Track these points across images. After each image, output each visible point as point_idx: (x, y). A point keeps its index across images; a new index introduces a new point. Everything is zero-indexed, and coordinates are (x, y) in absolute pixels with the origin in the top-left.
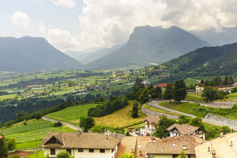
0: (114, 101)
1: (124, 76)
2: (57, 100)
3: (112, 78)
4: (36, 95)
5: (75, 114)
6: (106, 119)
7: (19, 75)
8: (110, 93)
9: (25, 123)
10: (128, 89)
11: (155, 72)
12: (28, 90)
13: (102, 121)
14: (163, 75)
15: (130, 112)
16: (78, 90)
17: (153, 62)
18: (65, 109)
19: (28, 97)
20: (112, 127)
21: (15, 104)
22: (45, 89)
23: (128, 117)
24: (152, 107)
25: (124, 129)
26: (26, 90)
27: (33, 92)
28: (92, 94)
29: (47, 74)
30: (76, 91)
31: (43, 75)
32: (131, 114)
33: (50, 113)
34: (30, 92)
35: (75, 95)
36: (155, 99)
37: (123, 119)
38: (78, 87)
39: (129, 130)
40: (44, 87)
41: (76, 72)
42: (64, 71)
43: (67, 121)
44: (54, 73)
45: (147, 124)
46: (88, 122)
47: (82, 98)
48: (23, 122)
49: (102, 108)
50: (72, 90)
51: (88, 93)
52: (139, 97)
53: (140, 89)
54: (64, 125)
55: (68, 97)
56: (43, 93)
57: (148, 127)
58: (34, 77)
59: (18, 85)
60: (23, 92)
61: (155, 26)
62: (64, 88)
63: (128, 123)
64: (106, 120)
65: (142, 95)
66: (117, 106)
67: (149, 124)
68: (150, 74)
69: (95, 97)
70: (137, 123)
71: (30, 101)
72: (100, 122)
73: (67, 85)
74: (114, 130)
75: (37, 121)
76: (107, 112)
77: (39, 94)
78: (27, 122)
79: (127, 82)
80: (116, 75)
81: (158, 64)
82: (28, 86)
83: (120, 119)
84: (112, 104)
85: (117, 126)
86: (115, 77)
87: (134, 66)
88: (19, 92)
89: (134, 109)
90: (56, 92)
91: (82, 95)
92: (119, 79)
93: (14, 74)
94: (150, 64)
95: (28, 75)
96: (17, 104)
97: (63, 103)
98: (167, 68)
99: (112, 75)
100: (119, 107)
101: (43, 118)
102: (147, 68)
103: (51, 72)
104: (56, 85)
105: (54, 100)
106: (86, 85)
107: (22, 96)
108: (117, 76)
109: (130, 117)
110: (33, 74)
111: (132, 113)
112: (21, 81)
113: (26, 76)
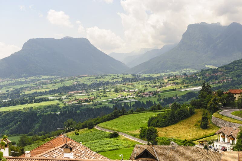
0: (179, 110)
1: (177, 81)
2: (103, 107)
3: (163, 83)
4: (79, 102)
5: (131, 123)
6: (170, 129)
7: (59, 80)
8: (162, 100)
9: (77, 133)
10: (182, 96)
11: (213, 76)
12: (70, 96)
13: (166, 132)
14: (223, 79)
15: (199, 122)
16: (126, 96)
17: (210, 65)
18: (119, 118)
19: (70, 104)
20: (178, 139)
21: (57, 111)
22: (89, 95)
23: (196, 128)
24: (226, 116)
25: (194, 142)
26: (68, 96)
27: (75, 98)
28: (141, 101)
29: (90, 79)
30: (124, 98)
31: (86, 79)
32: (199, 124)
33: (102, 122)
34: (72, 98)
35: (122, 102)
36: (227, 108)
37: (191, 130)
38: (125, 94)
39: (201, 143)
40: (87, 93)
41: (122, 76)
42: (109, 75)
43: (124, 131)
44: (98, 77)
45: (222, 137)
46: (150, 133)
47: (130, 105)
48: (74, 132)
49: (165, 117)
50: (119, 96)
51: (137, 100)
52: (208, 105)
53: (208, 96)
54: (121, 136)
55: (115, 105)
56: (87, 100)
57: (224, 139)
58: (76, 82)
59: (59, 90)
60: (65, 99)
61: (212, 24)
62: (110, 94)
63: (197, 134)
64: (171, 131)
65: (211, 103)
66: (182, 115)
67: (225, 137)
68: (208, 78)
69: (145, 104)
70: (208, 135)
71: (73, 109)
72: (164, 133)
73: (113, 91)
74: (182, 142)
75: (89, 131)
76: (171, 122)
77: (82, 101)
78: (78, 132)
79: (181, 88)
80: (168, 79)
81: (216, 66)
82: (70, 92)
83: (187, 130)
84: (176, 112)
85: (185, 138)
86: (167, 81)
87: (188, 69)
88: (60, 99)
89: (203, 118)
90: (100, 98)
91: (130, 102)
92: (171, 85)
93: (55, 79)
94: (206, 67)
95: (69, 80)
96: (58, 111)
97: (117, 111)
98: (227, 71)
99: (163, 79)
100: (185, 116)
101: (95, 127)
102: (204, 72)
103: (94, 76)
104: (100, 91)
105: (99, 107)
106: (134, 91)
107: (64, 103)
108: (169, 81)
109: (198, 128)
110: (75, 79)
111: (201, 123)
112: (62, 86)
113: (67, 81)
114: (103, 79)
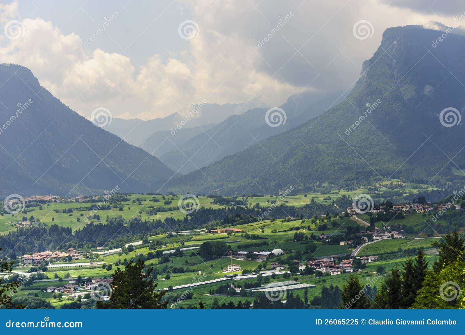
31: (55, 211)
58: (24, 219)
106: (271, 255)
114: (119, 213)
